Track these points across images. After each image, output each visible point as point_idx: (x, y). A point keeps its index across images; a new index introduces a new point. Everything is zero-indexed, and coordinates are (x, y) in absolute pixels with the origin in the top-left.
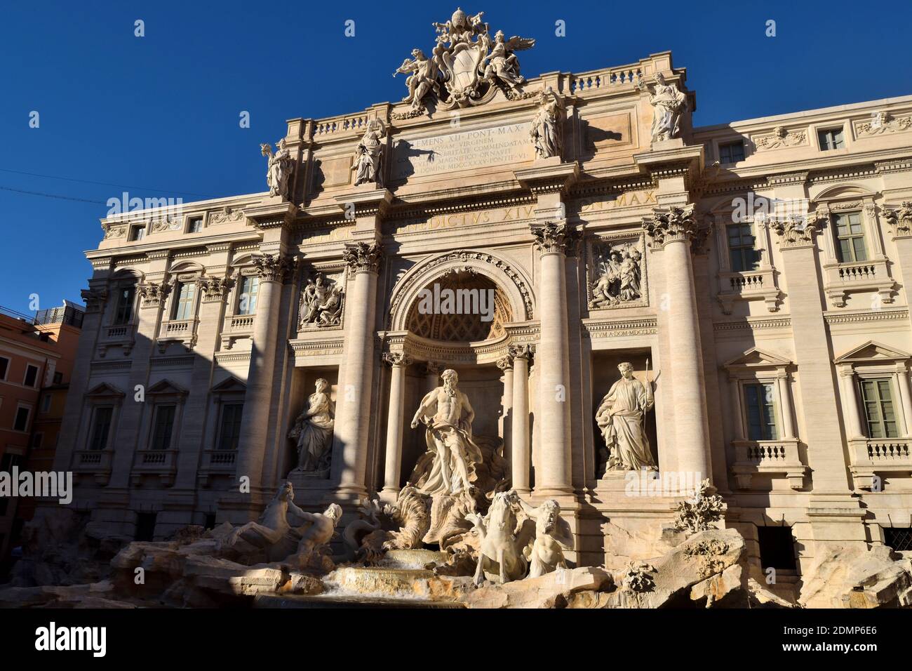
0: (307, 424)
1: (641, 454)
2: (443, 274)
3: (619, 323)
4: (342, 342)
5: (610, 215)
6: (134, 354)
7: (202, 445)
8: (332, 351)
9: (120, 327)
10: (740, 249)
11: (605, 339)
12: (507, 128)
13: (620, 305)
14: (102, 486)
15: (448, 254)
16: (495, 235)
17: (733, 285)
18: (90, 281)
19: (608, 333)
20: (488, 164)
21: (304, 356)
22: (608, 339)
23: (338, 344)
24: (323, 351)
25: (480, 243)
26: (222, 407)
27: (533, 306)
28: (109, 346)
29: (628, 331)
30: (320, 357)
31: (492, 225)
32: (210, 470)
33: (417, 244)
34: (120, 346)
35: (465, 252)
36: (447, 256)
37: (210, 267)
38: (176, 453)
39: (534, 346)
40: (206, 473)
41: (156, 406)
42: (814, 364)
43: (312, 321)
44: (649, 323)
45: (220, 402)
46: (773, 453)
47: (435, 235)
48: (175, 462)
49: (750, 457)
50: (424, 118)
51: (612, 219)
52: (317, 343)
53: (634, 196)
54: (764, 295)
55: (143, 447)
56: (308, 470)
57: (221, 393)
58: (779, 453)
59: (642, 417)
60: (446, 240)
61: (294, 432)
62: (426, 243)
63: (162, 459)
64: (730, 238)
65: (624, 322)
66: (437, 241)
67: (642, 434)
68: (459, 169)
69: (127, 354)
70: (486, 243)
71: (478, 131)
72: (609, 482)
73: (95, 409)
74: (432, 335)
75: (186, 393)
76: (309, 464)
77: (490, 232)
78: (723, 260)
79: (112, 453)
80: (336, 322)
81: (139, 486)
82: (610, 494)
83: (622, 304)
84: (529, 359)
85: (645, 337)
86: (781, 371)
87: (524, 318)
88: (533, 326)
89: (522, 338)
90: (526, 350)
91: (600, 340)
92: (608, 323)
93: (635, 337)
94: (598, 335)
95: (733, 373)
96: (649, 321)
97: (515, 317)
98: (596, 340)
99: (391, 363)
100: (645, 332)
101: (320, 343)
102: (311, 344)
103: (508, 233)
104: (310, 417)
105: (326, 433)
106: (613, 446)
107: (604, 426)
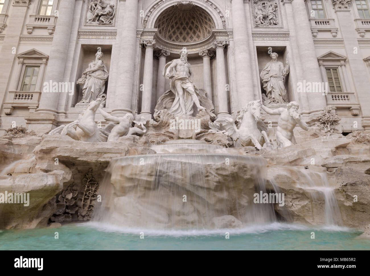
0: (90, 76)
3: (271, 34)
8: (107, 37)
11: (263, 41)
17: (316, 24)
19: (265, 39)
21: (89, 39)
22: (265, 41)
23: (112, 33)
24: (102, 37)
26: (24, 67)
27: (227, 23)
29: (275, 38)
30: (100, 40)
32: (13, 104)
39: (229, 42)
40: (9, 105)
42: (356, 60)
43: (94, 20)
45: (23, 64)
46: (343, 98)
49: (333, 99)
52: (99, 32)
54: (331, 29)
57: (25, 58)
58: (346, 98)
59: (284, 78)
61: (80, 80)
64: (312, 5)
65: (273, 34)
80: (110, 22)
84: (226, 48)
85: (284, 41)
86: (342, 62)
87: (222, 28)
88: (229, 32)
89: (221, 38)
90: (224, 43)
91: (261, 41)
92: (265, 34)
93: (278, 41)
94: (260, 39)
95: (321, 62)
96: (285, 34)
97: (217, 28)
98: (259, 41)
99: (146, 45)
100: (283, 39)
101: (101, 32)
102: (95, 32)
104: (93, 72)
105: (102, 82)
106: (270, 92)
107: (267, 82)
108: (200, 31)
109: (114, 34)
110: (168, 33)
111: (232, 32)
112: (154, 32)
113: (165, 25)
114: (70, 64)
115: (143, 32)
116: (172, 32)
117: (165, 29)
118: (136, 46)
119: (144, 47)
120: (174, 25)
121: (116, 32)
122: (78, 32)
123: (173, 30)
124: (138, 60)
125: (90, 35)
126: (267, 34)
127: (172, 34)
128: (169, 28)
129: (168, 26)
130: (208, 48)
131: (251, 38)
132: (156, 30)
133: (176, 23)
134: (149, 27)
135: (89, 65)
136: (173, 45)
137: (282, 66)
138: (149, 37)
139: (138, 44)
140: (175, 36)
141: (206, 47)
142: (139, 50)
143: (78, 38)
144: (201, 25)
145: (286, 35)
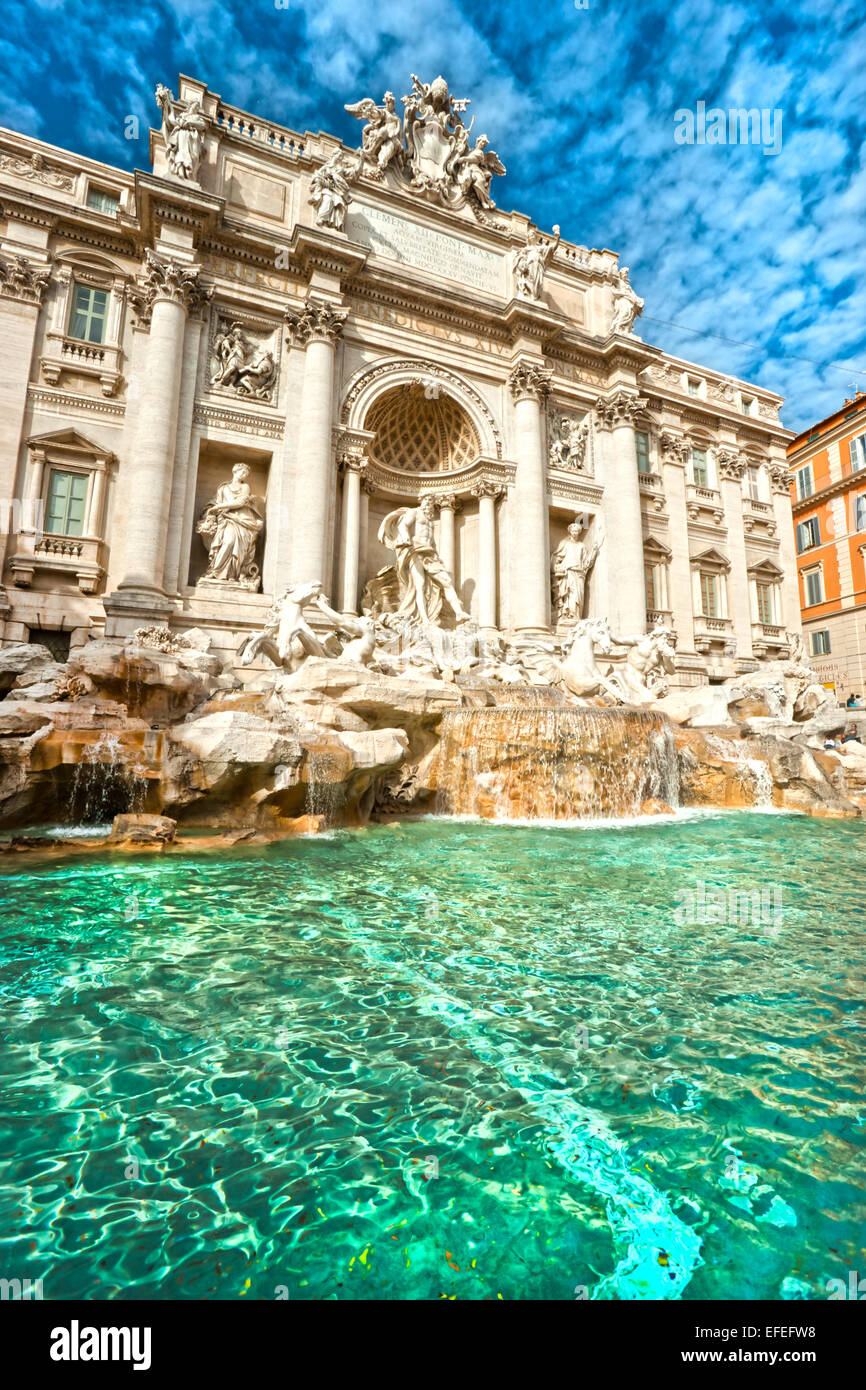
0: (226, 518)
2: (410, 382)
3: (573, 486)
5: (571, 383)
8: (262, 432)
11: (561, 498)
12: (478, 250)
13: (571, 470)
15: (415, 361)
16: (467, 360)
19: (564, 494)
20: (458, 279)
21: (219, 427)
22: (564, 499)
24: (249, 429)
25: (450, 362)
26: (47, 471)
27: (503, 448)
29: (580, 496)
30: (243, 435)
31: (465, 347)
33: (380, 335)
35: (435, 366)
39: (508, 489)
40: (29, 565)
42: (681, 557)
43: (226, 382)
44: (597, 495)
45: (46, 463)
50: (385, 184)
51: (572, 388)
52: (243, 415)
53: (589, 375)
54: (655, 495)
56: (228, 578)
57: (51, 450)
60: (414, 345)
61: (202, 525)
62: (391, 338)
65: (577, 487)
66: (405, 342)
68: (425, 269)
70: (458, 364)
71: (449, 236)
76: (229, 572)
80: (265, 396)
83: (574, 470)
84: (499, 499)
85: (592, 505)
87: (495, 456)
88: (509, 467)
89: (494, 477)
90: (498, 490)
91: (557, 498)
92: (566, 484)
93: (584, 503)
94: (556, 493)
96: (596, 491)
97: (485, 454)
98: (554, 497)
99: (348, 465)
100: (593, 501)
101: (248, 416)
102: (233, 414)
103: (482, 364)
104: (232, 510)
105: (253, 536)
106: (564, 599)
107: (560, 578)
108: (437, 452)
109: (276, 426)
111: (515, 469)
112: (366, 439)
114: (182, 485)
115: (345, 435)
119: (342, 469)
121: (283, 424)
122: (196, 407)
124: (333, 497)
125: (221, 419)
126: (568, 484)
130: (457, 492)
132: (372, 435)
133: (393, 424)
134: (356, 425)
135: (219, 492)
136: (384, 471)
138: (355, 449)
139: (333, 460)
140: (386, 451)
141: (450, 487)
142: (334, 474)
143: (195, 421)
144: (444, 438)
145: (596, 493)
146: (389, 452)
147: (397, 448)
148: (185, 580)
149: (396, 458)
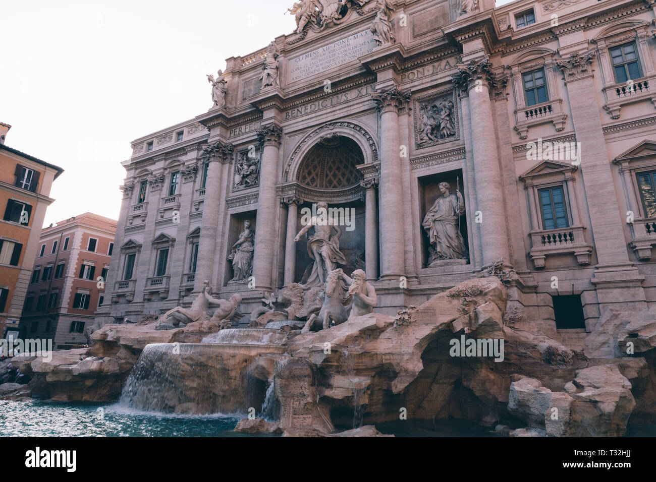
0: (238, 250)
1: (458, 248)
3: (438, 154)
4: (258, 194)
5: (429, 79)
6: (147, 219)
7: (183, 271)
8: (252, 202)
9: (140, 205)
10: (533, 90)
11: (428, 168)
13: (439, 142)
14: (129, 302)
15: (321, 126)
16: (351, 108)
17: (527, 117)
18: (125, 180)
19: (431, 163)
20: (347, 62)
21: (237, 207)
22: (431, 167)
23: (256, 196)
24: (247, 203)
25: (342, 115)
28: (135, 217)
29: (445, 159)
30: (246, 206)
31: (350, 101)
32: (186, 286)
33: (302, 123)
34: (139, 216)
35: (333, 123)
36: (322, 127)
37: (187, 161)
38: (169, 278)
39: (378, 180)
40: (184, 288)
41: (159, 251)
42: (596, 165)
43: (241, 184)
44: (461, 152)
45: (193, 243)
46: (563, 238)
47: (314, 115)
48: (168, 283)
49: (544, 243)
50: (306, 40)
51: (432, 81)
53: (448, 62)
54: (553, 119)
55: (151, 276)
56: (239, 279)
57: (193, 238)
58: (568, 238)
59: (458, 220)
60: (320, 118)
61: (230, 256)
62: (309, 121)
63: (160, 282)
64: (525, 82)
65: (441, 153)
66: (315, 119)
67: (457, 233)
69: (143, 221)
70: (346, 114)
71: (341, 41)
72: (433, 270)
73: (127, 256)
74: (318, 185)
75: (174, 240)
76: (240, 275)
77: (348, 107)
78: (519, 100)
79: (135, 281)
80: (255, 183)
81: (149, 300)
82: (433, 278)
83: (440, 141)
85: (457, 162)
86: (568, 175)
87: (372, 160)
90: (373, 182)
91: (424, 169)
92: (430, 156)
93: (450, 163)
94: (423, 166)
95: (529, 181)
96: (459, 149)
97: (366, 162)
98: (422, 169)
99: (288, 204)
100: (457, 158)
101: (245, 197)
102: (240, 198)
103: (360, 105)
104: (241, 244)
105: (248, 256)
106: (436, 244)
107: (429, 229)
110: (325, 178)
111: (381, 164)
112: (296, 184)
113: (319, 169)
114: (219, 240)
115: (283, 188)
116: (330, 175)
117: (319, 174)
118: (275, 206)
119: (286, 206)
120: (332, 165)
122: (227, 201)
123: (332, 173)
124: (278, 224)
125: (236, 202)
126: (433, 155)
127: (332, 178)
128: (325, 172)
129: (323, 169)
131: (408, 167)
133: (334, 162)
134: (291, 179)
137: (454, 201)
138: (290, 192)
139: (278, 203)
142: (279, 210)
143: (227, 208)
146: (340, 179)
147: (343, 175)
148: (222, 285)
149: (344, 181)
